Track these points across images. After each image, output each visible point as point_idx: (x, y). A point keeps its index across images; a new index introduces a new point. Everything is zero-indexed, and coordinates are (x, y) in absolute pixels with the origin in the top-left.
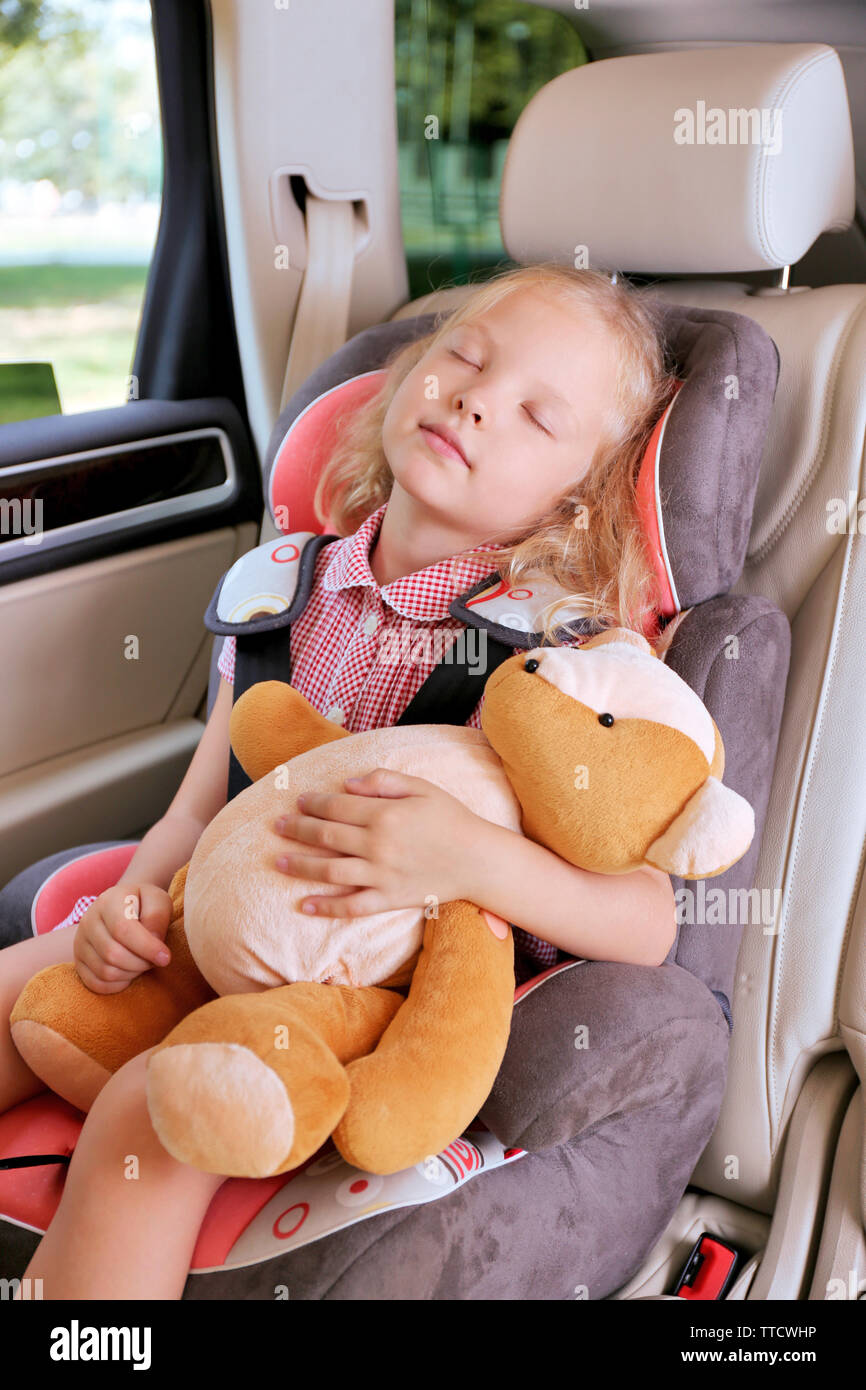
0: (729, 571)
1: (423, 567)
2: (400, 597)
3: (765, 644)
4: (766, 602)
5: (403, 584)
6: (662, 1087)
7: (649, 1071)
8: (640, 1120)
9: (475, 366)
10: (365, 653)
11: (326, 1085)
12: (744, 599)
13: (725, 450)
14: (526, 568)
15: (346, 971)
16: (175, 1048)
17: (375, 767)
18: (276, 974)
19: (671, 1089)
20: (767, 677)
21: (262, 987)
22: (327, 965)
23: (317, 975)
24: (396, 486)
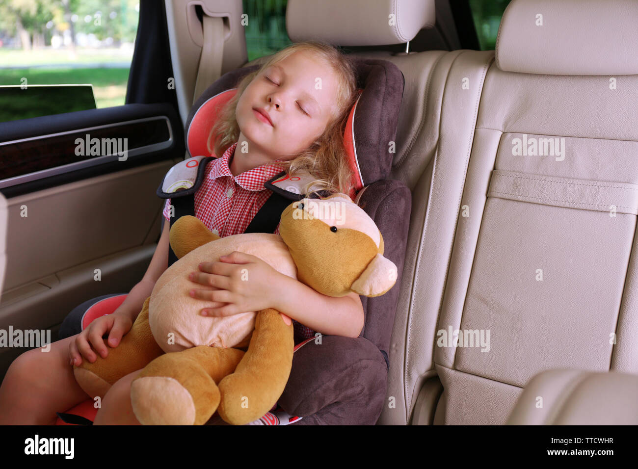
0: (384, 169)
1: (253, 168)
2: (243, 181)
3: (400, 199)
4: (400, 183)
5: (244, 175)
6: (358, 389)
7: (352, 382)
8: (349, 406)
9: (276, 84)
10: (227, 205)
11: (209, 395)
12: (391, 181)
13: (382, 116)
14: (297, 169)
15: (221, 341)
16: (144, 378)
17: (233, 251)
18: (189, 342)
19: (362, 391)
20: (401, 213)
21: (184, 348)
22: (212, 338)
23: (208, 342)
24: (241, 136)
